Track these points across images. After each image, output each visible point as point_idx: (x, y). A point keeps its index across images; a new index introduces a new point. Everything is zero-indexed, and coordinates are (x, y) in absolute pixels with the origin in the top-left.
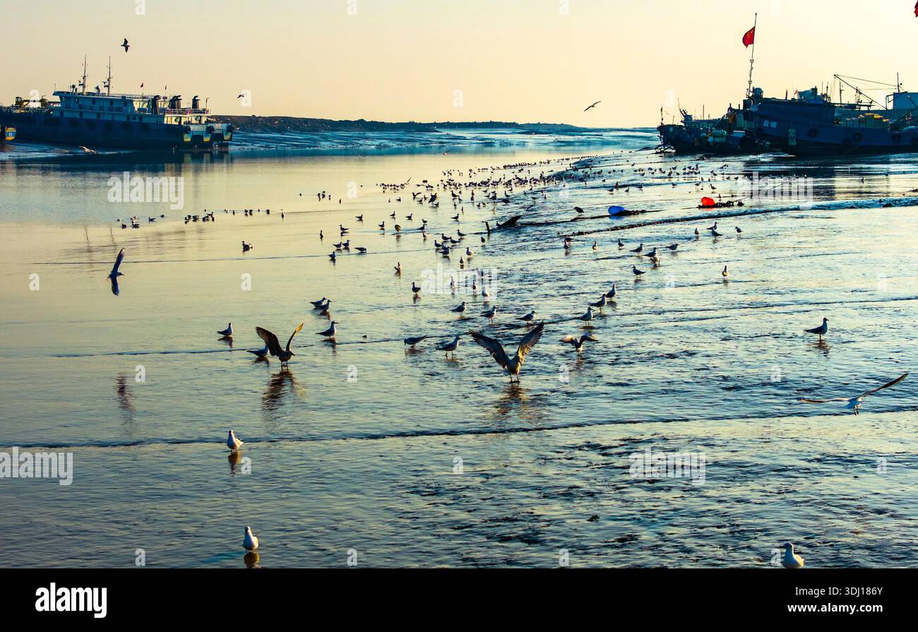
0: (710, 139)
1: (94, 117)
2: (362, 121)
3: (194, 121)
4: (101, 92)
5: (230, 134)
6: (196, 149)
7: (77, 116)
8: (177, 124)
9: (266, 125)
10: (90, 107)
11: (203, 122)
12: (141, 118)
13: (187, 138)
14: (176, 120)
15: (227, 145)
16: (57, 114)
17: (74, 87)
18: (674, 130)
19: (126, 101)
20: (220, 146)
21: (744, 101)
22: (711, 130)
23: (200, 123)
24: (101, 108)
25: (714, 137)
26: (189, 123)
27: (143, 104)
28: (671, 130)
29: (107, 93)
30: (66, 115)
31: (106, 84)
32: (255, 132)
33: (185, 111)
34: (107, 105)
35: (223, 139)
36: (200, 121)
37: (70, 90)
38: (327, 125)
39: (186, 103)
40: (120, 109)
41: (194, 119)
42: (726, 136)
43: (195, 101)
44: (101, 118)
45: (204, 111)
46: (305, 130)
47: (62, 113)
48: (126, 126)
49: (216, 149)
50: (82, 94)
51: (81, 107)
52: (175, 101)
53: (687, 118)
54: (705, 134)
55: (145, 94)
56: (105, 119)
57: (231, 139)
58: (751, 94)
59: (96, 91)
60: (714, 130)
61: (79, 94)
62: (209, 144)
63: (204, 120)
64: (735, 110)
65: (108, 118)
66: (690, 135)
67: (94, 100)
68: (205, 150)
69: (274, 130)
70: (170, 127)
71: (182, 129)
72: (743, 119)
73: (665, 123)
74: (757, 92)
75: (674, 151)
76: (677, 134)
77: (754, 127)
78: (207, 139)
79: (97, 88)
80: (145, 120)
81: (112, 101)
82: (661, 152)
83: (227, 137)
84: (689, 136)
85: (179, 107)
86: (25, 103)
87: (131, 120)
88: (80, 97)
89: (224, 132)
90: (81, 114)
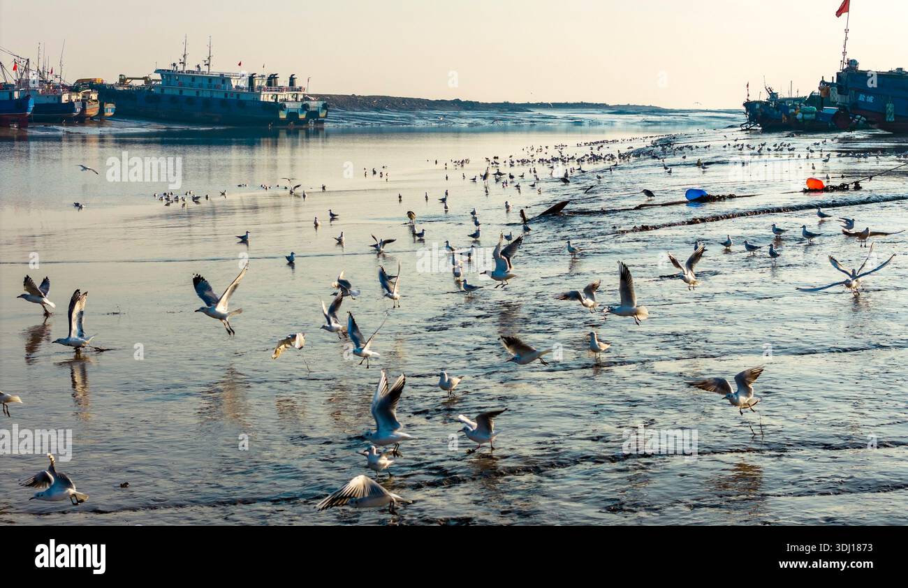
0: (799, 116)
1: (193, 94)
2: (457, 101)
3: (290, 99)
4: (201, 70)
5: (326, 111)
6: (292, 125)
7: (177, 93)
8: (274, 101)
9: (364, 104)
10: (190, 84)
11: (299, 100)
12: (238, 96)
13: (283, 115)
14: (272, 98)
15: (322, 122)
16: (158, 91)
17: (174, 65)
18: (761, 107)
19: (224, 79)
20: (316, 122)
21: (838, 74)
22: (800, 106)
23: (296, 101)
24: (200, 85)
25: (803, 113)
26: (285, 100)
27: (241, 82)
28: (758, 106)
29: (207, 71)
30: (166, 92)
31: (207, 63)
32: (354, 111)
33: (281, 89)
34: (206, 83)
35: (319, 117)
36: (296, 98)
37: (171, 68)
38: (424, 104)
39: (283, 81)
40: (217, 87)
41: (290, 97)
42: (816, 113)
43: (292, 79)
44: (200, 95)
45: (300, 89)
46: (403, 109)
47: (162, 90)
48: (224, 102)
49: (312, 125)
50: (182, 72)
51: (181, 84)
52: (272, 80)
53: (773, 95)
54: (793, 110)
55: (243, 73)
56: (205, 96)
57: (326, 117)
58: (845, 66)
59: (196, 69)
60: (803, 106)
61: (179, 72)
62: (305, 121)
63: (300, 97)
64: (828, 84)
65: (206, 94)
66: (778, 111)
67: (194, 78)
68: (301, 127)
69: (372, 108)
70: (266, 104)
71: (277, 107)
72: (836, 92)
73: (751, 99)
74: (852, 64)
75: (760, 128)
76: (763, 110)
77: (848, 101)
78: (302, 116)
79: (198, 66)
80: (242, 97)
81: (210, 79)
82: (747, 129)
83: (322, 114)
84: (776, 112)
85: (276, 84)
86: (128, 81)
87: (229, 97)
88: (181, 75)
89: (320, 109)
90: (181, 91)
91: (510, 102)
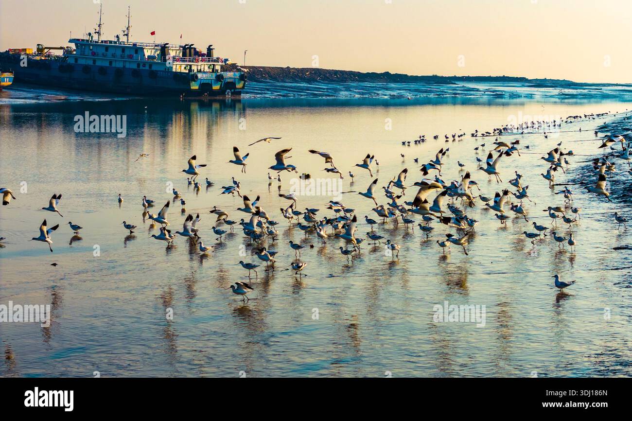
1: (107, 64)
2: (387, 74)
3: (206, 70)
4: (120, 41)
5: (243, 82)
6: (206, 97)
7: (90, 62)
8: (187, 72)
9: (297, 76)
10: (103, 54)
11: (216, 71)
12: (150, 66)
13: (195, 86)
14: (185, 68)
15: (239, 93)
16: (74, 61)
19: (137, 49)
20: (233, 94)
23: (212, 71)
24: (114, 55)
26: (200, 71)
27: (155, 52)
30: (82, 62)
31: (126, 33)
34: (119, 52)
35: (235, 88)
36: (212, 69)
38: (355, 76)
40: (131, 57)
41: (206, 67)
43: (210, 50)
44: (114, 65)
45: (218, 60)
46: (334, 81)
47: (76, 60)
48: (136, 73)
49: (229, 97)
50: (98, 42)
51: (94, 54)
55: (157, 43)
56: (117, 66)
57: (243, 87)
62: (220, 92)
63: (218, 68)
65: (120, 65)
68: (215, 98)
69: (303, 80)
70: (178, 76)
71: (191, 77)
78: (216, 87)
80: (154, 68)
81: (124, 49)
83: (239, 85)
85: (191, 55)
86: (46, 50)
87: (141, 67)
88: (96, 44)
89: (237, 80)
90: (94, 62)
91: (438, 75)
